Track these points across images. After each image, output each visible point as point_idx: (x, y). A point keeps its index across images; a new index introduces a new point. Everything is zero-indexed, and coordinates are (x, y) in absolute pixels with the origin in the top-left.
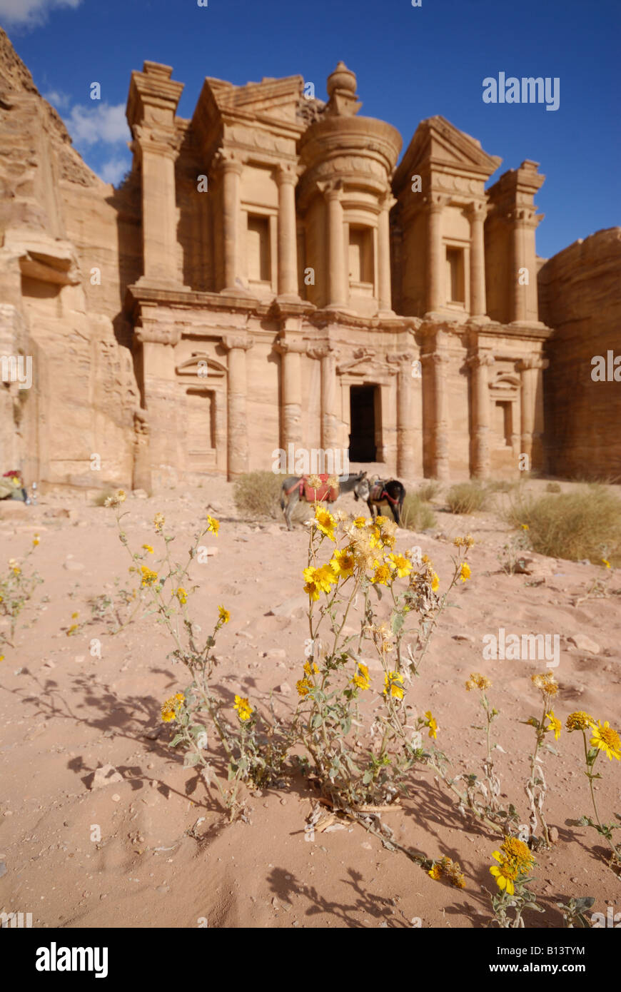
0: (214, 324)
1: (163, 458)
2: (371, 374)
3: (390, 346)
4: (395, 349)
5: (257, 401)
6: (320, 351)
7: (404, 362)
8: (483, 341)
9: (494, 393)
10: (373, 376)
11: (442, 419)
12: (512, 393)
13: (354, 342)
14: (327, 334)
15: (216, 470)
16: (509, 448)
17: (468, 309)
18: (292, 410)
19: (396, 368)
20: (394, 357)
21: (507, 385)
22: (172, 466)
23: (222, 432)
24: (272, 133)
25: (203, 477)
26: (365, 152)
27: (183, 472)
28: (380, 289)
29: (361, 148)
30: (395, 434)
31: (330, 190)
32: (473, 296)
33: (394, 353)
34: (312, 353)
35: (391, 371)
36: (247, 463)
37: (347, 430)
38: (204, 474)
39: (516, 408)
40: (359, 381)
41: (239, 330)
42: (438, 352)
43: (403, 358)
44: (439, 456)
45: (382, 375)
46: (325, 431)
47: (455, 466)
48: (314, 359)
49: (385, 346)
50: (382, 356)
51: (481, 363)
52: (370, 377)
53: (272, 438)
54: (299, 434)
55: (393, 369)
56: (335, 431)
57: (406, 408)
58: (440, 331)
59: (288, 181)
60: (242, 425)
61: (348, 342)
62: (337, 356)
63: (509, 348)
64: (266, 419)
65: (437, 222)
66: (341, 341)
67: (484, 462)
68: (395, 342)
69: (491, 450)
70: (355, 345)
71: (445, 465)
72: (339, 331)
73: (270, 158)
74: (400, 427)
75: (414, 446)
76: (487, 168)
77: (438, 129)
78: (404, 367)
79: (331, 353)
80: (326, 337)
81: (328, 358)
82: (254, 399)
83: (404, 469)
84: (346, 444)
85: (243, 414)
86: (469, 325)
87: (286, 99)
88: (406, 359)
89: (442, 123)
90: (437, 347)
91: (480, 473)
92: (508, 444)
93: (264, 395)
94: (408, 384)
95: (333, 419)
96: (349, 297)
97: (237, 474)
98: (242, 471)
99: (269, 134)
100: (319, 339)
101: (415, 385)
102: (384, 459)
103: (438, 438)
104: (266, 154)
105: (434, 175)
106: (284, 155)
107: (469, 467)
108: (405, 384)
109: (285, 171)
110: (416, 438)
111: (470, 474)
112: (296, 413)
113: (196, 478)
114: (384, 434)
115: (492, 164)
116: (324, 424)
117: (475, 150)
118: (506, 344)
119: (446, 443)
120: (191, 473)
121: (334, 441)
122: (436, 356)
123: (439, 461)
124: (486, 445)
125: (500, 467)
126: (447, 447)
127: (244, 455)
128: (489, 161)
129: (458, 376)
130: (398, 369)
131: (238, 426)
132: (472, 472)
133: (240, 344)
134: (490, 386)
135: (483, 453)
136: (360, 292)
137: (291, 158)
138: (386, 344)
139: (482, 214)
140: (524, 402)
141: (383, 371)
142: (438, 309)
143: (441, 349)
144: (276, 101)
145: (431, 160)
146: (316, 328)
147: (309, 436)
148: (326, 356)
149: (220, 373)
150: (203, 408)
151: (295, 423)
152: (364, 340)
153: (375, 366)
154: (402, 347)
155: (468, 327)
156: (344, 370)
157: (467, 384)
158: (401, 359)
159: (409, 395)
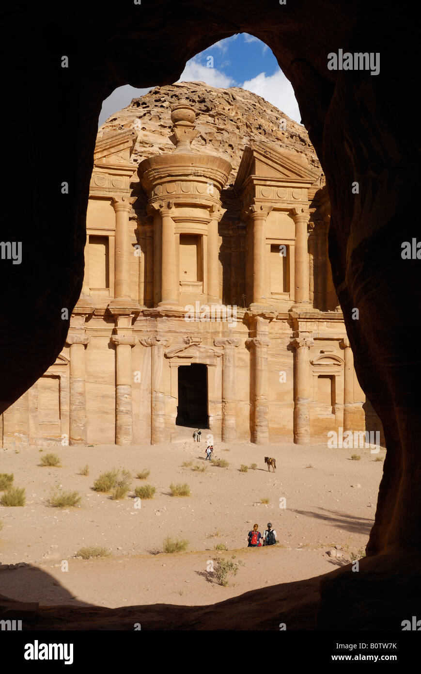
1: (17, 428)
2: (197, 357)
3: (216, 333)
4: (221, 335)
5: (96, 382)
6: (149, 341)
7: (228, 346)
8: (303, 326)
9: (317, 369)
10: (199, 358)
11: (262, 393)
12: (337, 368)
13: (184, 330)
14: (156, 326)
15: (61, 436)
16: (333, 416)
17: (293, 298)
18: (122, 390)
19: (219, 351)
20: (219, 342)
21: (333, 362)
22: (24, 434)
23: (65, 408)
24: (110, 174)
25: (49, 441)
26: (191, 178)
27: (35, 438)
28: (209, 285)
30: (220, 405)
31: (162, 210)
32: (297, 287)
33: (220, 338)
34: (143, 342)
35: (216, 354)
36: (85, 431)
37: (174, 402)
38: (51, 440)
39: (339, 381)
40: (187, 363)
41: (78, 329)
42: (258, 338)
43: (227, 343)
44: (259, 424)
45: (209, 357)
46: (153, 405)
47: (276, 433)
48: (147, 346)
49: (212, 333)
50: (210, 341)
51: (301, 344)
52: (197, 359)
53: (109, 411)
54: (129, 408)
55: (217, 352)
56: (162, 405)
57: (229, 385)
58: (261, 319)
59: (123, 209)
60: (80, 402)
61: (178, 331)
62: (164, 344)
63: (331, 330)
64: (103, 397)
65: (259, 227)
66: (170, 331)
67: (303, 429)
68: (221, 329)
69: (312, 418)
70: (185, 333)
71: (264, 432)
72: (169, 323)
73: (107, 193)
74: (224, 400)
75: (237, 416)
76: (309, 179)
77: (260, 151)
78: (227, 350)
79: (159, 343)
80: (155, 329)
81: (156, 347)
82: (92, 381)
83: (226, 436)
84: (175, 415)
85: (81, 394)
86: (291, 313)
87: (122, 147)
88: (229, 343)
89: (263, 147)
90: (258, 332)
91: (299, 438)
92: (334, 412)
93: (102, 378)
94: (230, 365)
95: (160, 395)
96: (179, 294)
97: (75, 440)
98: (79, 437)
99: (107, 175)
100: (150, 331)
101: (241, 364)
102: (210, 426)
103: (257, 409)
104: (104, 191)
105: (258, 189)
106: (119, 190)
107: (293, 432)
108: (228, 365)
109: (120, 202)
110: (241, 409)
111: (293, 438)
112: (126, 392)
113: (44, 443)
114: (210, 406)
115: (313, 175)
116: (153, 399)
117: (297, 166)
118: (327, 327)
119: (266, 413)
120: (41, 438)
121: (160, 413)
122: (256, 340)
123: (258, 429)
124: (306, 414)
125: (322, 433)
126: (266, 417)
127: (81, 425)
128: (310, 173)
129: (282, 355)
130: (222, 352)
131: (77, 404)
132: (295, 437)
133: (79, 341)
134: (312, 363)
135: (302, 422)
136: (191, 289)
137: (126, 191)
138: (213, 331)
139: (305, 217)
140: (346, 376)
141: (209, 354)
142: (259, 300)
143: (261, 334)
144: (112, 150)
145: (253, 178)
146: (148, 322)
147: (142, 409)
148: (155, 345)
149: (63, 362)
150: (52, 389)
151: (125, 400)
152: (193, 328)
153: (202, 350)
154: (226, 334)
155: (289, 314)
156: (172, 355)
157: (292, 361)
158: (225, 344)
159: (231, 374)
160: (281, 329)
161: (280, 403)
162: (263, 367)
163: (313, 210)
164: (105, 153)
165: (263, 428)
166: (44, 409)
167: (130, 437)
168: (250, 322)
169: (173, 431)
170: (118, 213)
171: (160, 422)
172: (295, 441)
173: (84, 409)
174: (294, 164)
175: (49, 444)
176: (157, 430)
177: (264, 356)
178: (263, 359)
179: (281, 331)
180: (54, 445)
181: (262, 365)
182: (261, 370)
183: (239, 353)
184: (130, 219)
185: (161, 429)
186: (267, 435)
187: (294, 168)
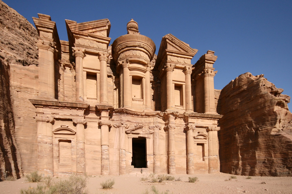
0: (69, 114)
1: (45, 167)
2: (142, 133)
3: (150, 123)
4: (152, 124)
5: (90, 144)
6: (118, 124)
7: (156, 129)
8: (190, 120)
9: (196, 140)
10: (142, 134)
11: (172, 151)
12: (205, 140)
13: (135, 121)
14: (121, 118)
15: (71, 171)
16: (204, 162)
17: (185, 108)
18: (104, 147)
19: (152, 131)
20: (151, 127)
21: (203, 137)
22: (50, 170)
24: (97, 41)
25: (65, 174)
26: (137, 48)
27: (57, 172)
28: (146, 101)
29: (136, 46)
30: (152, 157)
31: (123, 64)
32: (187, 103)
33: (152, 125)
34: (115, 126)
35: (150, 132)
36: (84, 168)
37: (131, 155)
38: (66, 173)
39: (206, 146)
40: (136, 136)
41: (80, 116)
42: (170, 124)
43: (155, 127)
44: (171, 165)
45: (147, 134)
46: (120, 156)
47: (179, 169)
48: (117, 128)
49: (148, 123)
50: (147, 127)
51: (189, 128)
52: (141, 135)
53: (97, 159)
54: (108, 157)
55: (151, 132)
56: (124, 155)
57: (157, 147)
58: (171, 116)
59: (103, 59)
60: (81, 153)
61: (132, 121)
62: (125, 126)
63: (202, 123)
64: (94, 151)
65: (170, 74)
66: (128, 121)
67: (191, 167)
68: (152, 121)
69: (195, 162)
70: (135, 122)
71: (173, 169)
72: (127, 117)
73: (95, 51)
74: (154, 154)
75: (161, 161)
76: (192, 54)
77: (170, 39)
78: (156, 131)
79: (122, 125)
80: (121, 119)
81: (121, 127)
82: (89, 143)
83: (156, 171)
84: (131, 161)
85: (82, 149)
86: (185, 114)
87: (102, 28)
88: (157, 127)
89: (171, 36)
90: (170, 122)
91: (190, 172)
92: (204, 160)
93: (94, 142)
94: (157, 137)
95: (124, 151)
96: (132, 104)
97: (79, 173)
98: (81, 171)
99: (95, 42)
100: (118, 120)
101: (162, 138)
102: (148, 166)
103: (170, 158)
104: (94, 49)
105: (169, 57)
106: (101, 50)
107: (186, 169)
108: (156, 137)
109: (102, 55)
110: (162, 158)
111: (186, 172)
112: (106, 148)
113: (62, 175)
114: (148, 157)
115: (194, 52)
116: (120, 153)
117: (186, 47)
118: (201, 121)
119: (174, 160)
120: (60, 172)
121: (124, 159)
122: (169, 126)
123: (171, 167)
124: (192, 160)
125: (199, 169)
126: (174, 161)
127: (82, 165)
128: (192, 51)
129: (181, 134)
130: (153, 131)
131: (80, 154)
132: (187, 171)
133: (80, 122)
134: (194, 138)
135: (190, 164)
136: (138, 102)
137: (105, 50)
138: (148, 122)
139: (190, 71)
140: (209, 144)
141: (147, 132)
142: (170, 108)
143: (172, 123)
144: (98, 29)
145: (167, 50)
146: (117, 116)
147: (114, 158)
148: (120, 127)
149: (73, 133)
150: (67, 147)
151: (106, 152)
152: (139, 121)
153: (143, 130)
154: (155, 123)
155: (184, 115)
156: (129, 132)
157: (185, 137)
158: (154, 128)
159: (158, 141)
160: (180, 122)
161: (180, 156)
162: (173, 138)
163: (194, 68)
164: (94, 30)
165: (173, 167)
166: (63, 158)
167: (108, 171)
168: (166, 118)
169: (129, 168)
170: (102, 61)
171: (123, 164)
172: (187, 173)
173: (84, 157)
174: (185, 46)
175: (65, 175)
176: (122, 168)
177: (173, 133)
178: (173, 135)
179: (180, 123)
180: (68, 176)
181: (172, 137)
182: (172, 140)
183: (161, 133)
184: (107, 66)
185: (124, 167)
186: (175, 170)
187: (185, 48)
